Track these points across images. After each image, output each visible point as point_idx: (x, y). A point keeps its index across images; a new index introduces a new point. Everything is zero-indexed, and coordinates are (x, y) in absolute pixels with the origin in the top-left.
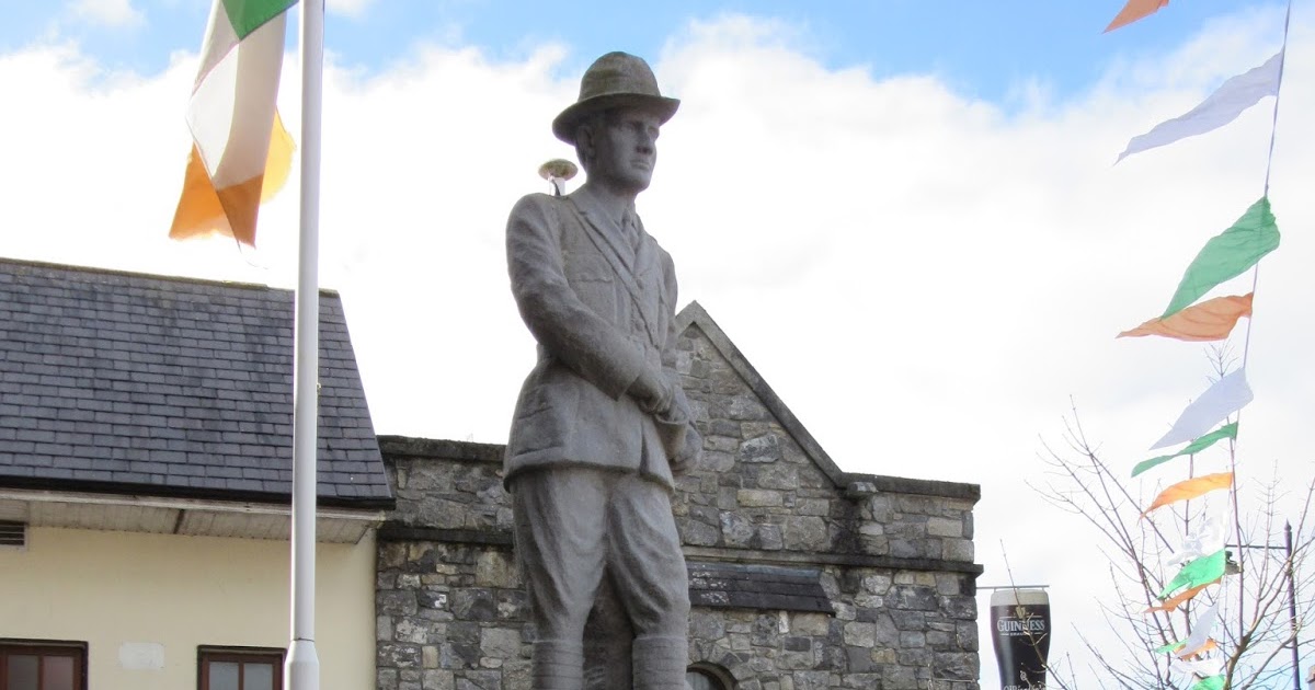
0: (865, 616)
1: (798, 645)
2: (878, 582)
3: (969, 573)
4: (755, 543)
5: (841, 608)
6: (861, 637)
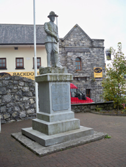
0: (94, 52)
1: (87, 55)
2: (95, 49)
3: (103, 48)
4: (83, 46)
5: (91, 51)
6: (93, 54)
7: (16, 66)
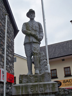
7: (65, 75)
